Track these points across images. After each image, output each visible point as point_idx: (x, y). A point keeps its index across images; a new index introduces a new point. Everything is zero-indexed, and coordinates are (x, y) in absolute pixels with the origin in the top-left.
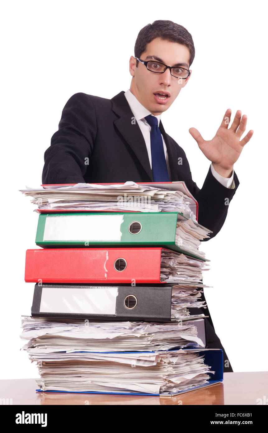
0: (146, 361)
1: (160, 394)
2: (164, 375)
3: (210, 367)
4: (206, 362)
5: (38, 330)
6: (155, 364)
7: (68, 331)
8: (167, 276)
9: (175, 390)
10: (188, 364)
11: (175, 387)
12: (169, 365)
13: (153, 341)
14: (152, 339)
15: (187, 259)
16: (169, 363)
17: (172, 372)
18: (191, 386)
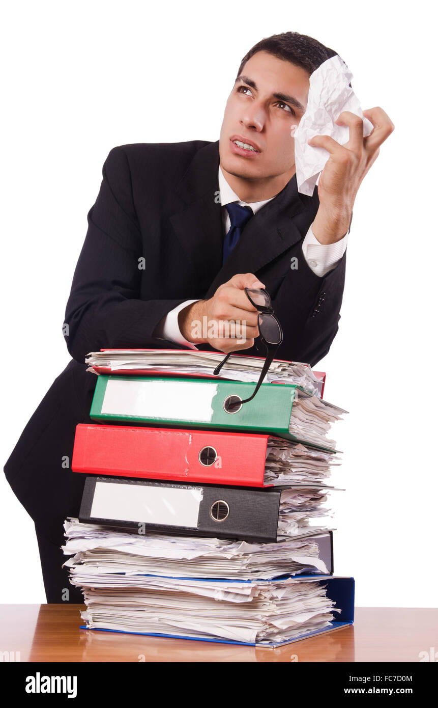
0: (237, 594)
1: (256, 643)
2: (263, 616)
3: (335, 603)
4: (329, 595)
5: (88, 539)
6: (250, 600)
7: (131, 543)
8: (276, 474)
9: (278, 639)
10: (301, 598)
11: (279, 633)
12: (271, 601)
13: (250, 565)
14: (248, 562)
15: (306, 450)
16: (272, 599)
17: (276, 612)
18: (304, 632)
